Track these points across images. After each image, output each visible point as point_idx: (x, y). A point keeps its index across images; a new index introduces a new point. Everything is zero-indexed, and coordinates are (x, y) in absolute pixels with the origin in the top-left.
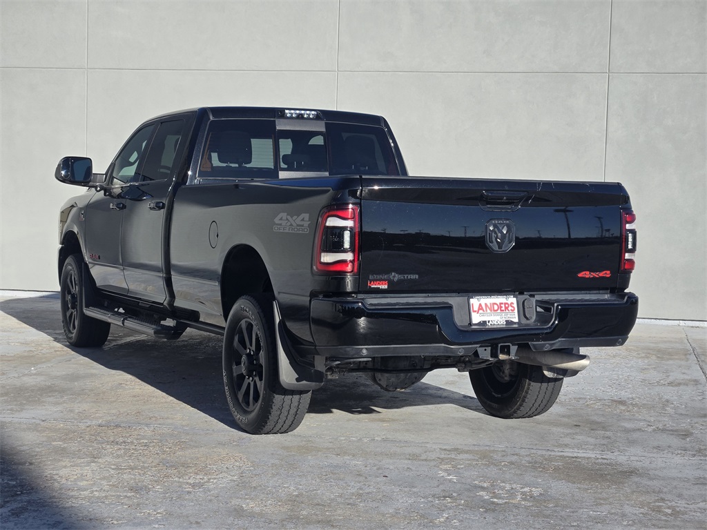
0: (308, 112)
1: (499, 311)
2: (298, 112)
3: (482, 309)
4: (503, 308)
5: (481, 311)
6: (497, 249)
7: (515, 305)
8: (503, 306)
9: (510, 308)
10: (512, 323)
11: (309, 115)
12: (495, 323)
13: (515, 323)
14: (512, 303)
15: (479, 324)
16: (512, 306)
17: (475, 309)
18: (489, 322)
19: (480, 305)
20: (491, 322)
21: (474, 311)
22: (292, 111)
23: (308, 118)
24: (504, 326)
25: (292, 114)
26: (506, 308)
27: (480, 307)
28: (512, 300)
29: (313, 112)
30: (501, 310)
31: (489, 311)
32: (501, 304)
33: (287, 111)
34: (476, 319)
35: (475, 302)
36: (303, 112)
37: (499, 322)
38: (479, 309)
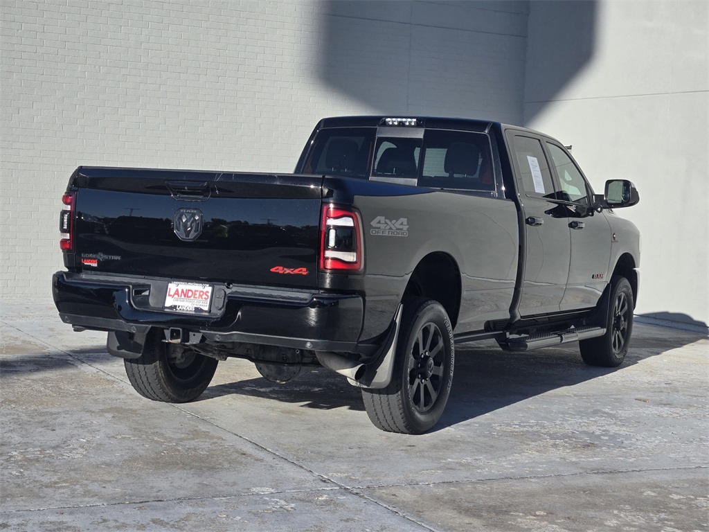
0: (409, 120)
1: (192, 298)
2: (399, 120)
3: (178, 294)
4: (197, 296)
5: (176, 296)
6: (184, 237)
7: (209, 294)
8: (198, 293)
9: (204, 296)
10: (202, 310)
11: (410, 122)
12: (185, 309)
13: (206, 311)
14: (208, 292)
15: (171, 308)
16: (206, 295)
17: (171, 294)
18: (179, 306)
19: (177, 290)
20: (180, 307)
21: (170, 295)
22: (394, 119)
23: (410, 126)
24: (194, 313)
25: (393, 122)
26: (201, 296)
27: (177, 292)
28: (208, 289)
29: (415, 120)
30: (194, 297)
31: (183, 297)
32: (196, 291)
33: (388, 120)
34: (169, 302)
35: (173, 287)
36: (404, 120)
37: (188, 309)
38: (175, 294)
